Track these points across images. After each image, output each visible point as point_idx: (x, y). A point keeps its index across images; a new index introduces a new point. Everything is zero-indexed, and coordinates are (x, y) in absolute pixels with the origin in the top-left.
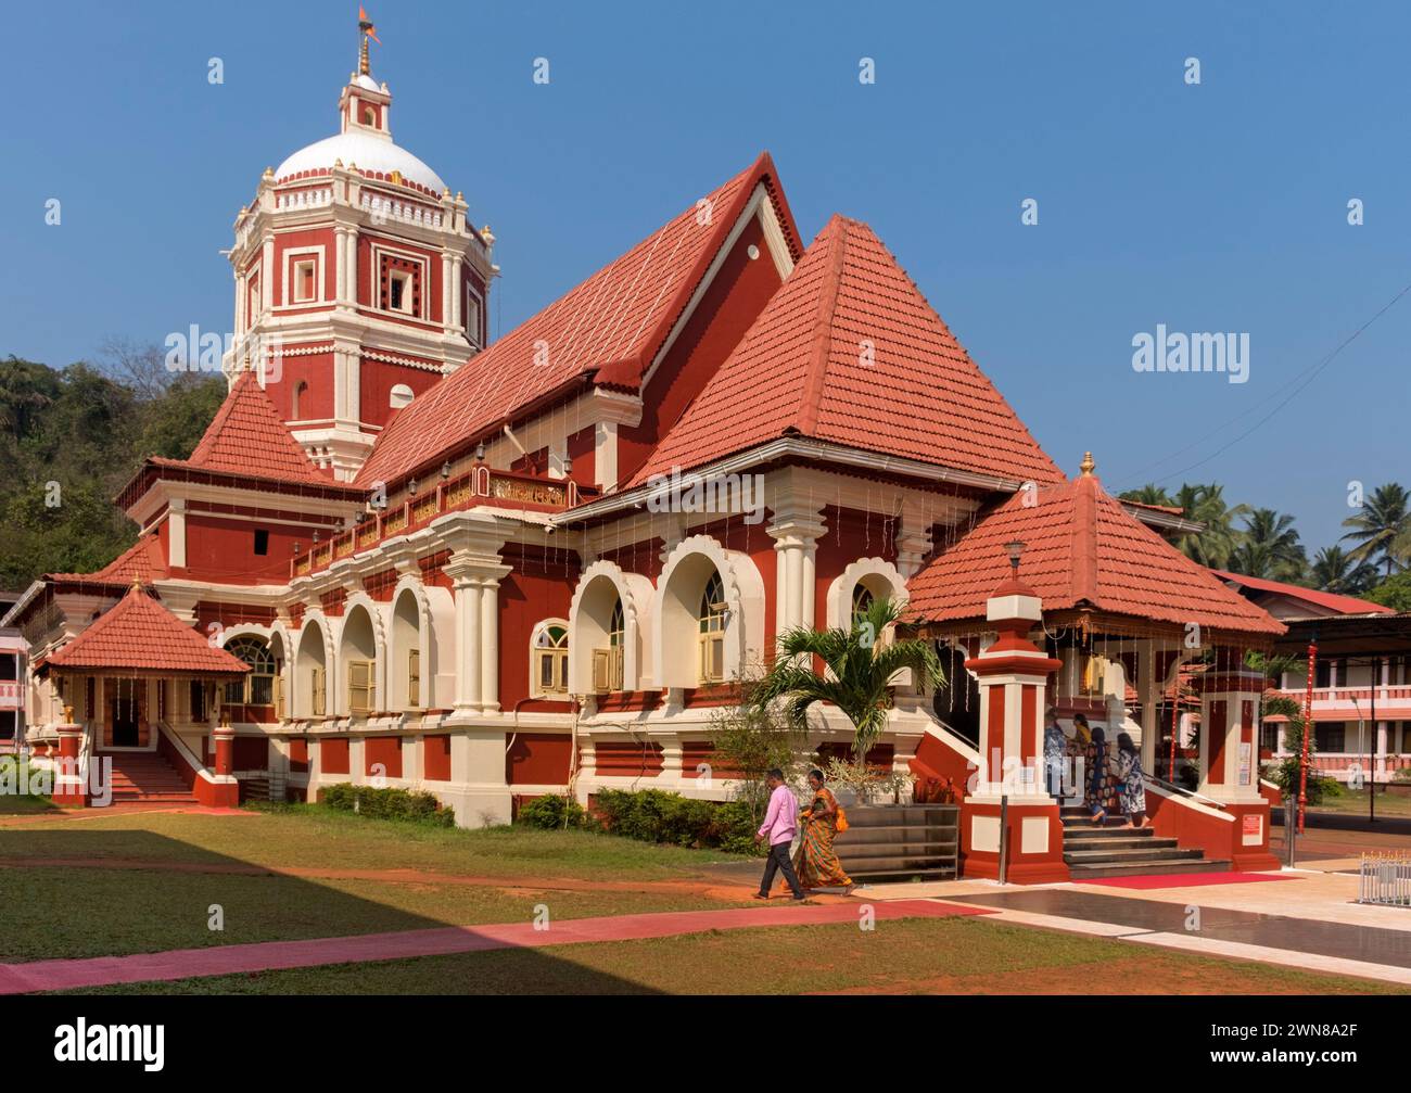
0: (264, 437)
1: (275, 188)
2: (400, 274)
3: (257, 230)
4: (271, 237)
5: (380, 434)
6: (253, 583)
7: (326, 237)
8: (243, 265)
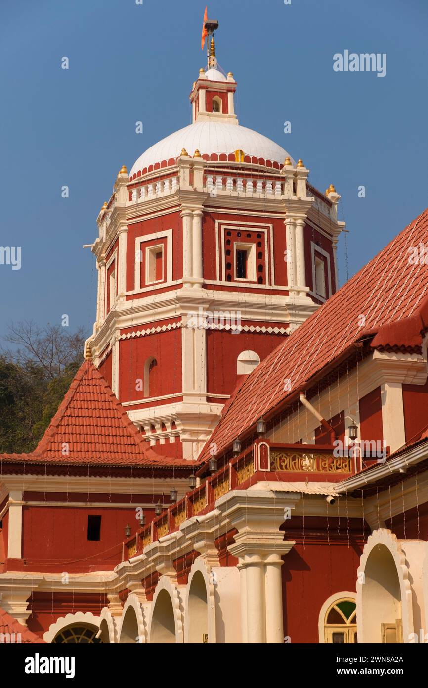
0: (101, 422)
1: (128, 184)
2: (244, 245)
3: (114, 223)
4: (125, 228)
5: (227, 402)
6: (86, 570)
7: (173, 221)
8: (104, 255)
